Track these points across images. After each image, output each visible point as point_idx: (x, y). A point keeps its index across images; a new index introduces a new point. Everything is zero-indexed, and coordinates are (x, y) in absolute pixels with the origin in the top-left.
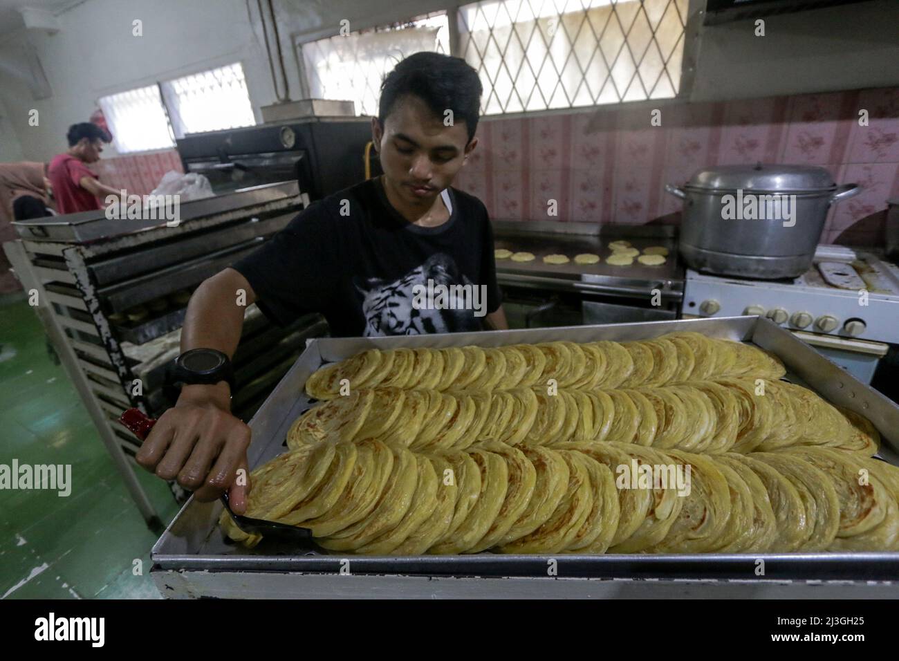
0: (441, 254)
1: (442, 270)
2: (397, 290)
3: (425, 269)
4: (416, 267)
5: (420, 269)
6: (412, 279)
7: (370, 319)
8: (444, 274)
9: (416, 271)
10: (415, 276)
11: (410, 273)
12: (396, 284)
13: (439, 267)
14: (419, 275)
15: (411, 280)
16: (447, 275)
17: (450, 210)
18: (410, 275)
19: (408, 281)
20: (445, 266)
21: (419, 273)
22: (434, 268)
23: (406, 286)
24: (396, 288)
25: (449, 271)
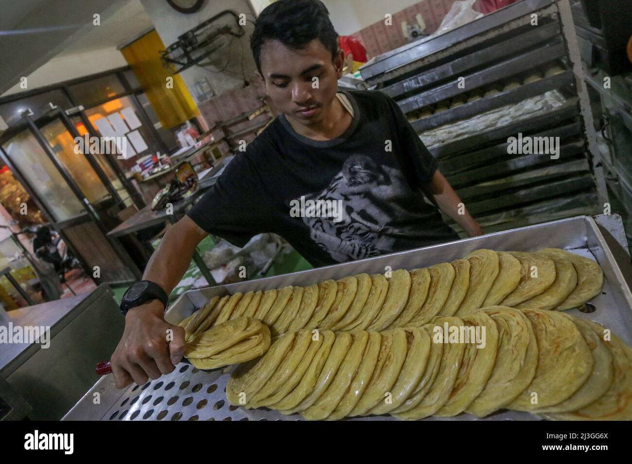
0: (354, 155)
1: (359, 169)
2: (327, 197)
3: (345, 173)
4: (336, 174)
5: (341, 174)
6: (337, 185)
7: (313, 226)
8: (363, 171)
9: (337, 177)
10: (338, 182)
11: (332, 181)
12: (324, 193)
13: (356, 167)
14: (341, 180)
15: (335, 186)
16: (366, 171)
17: (351, 112)
18: (333, 183)
19: (333, 188)
20: (361, 164)
21: (340, 178)
22: (352, 170)
23: (332, 192)
24: (326, 196)
25: (367, 167)
